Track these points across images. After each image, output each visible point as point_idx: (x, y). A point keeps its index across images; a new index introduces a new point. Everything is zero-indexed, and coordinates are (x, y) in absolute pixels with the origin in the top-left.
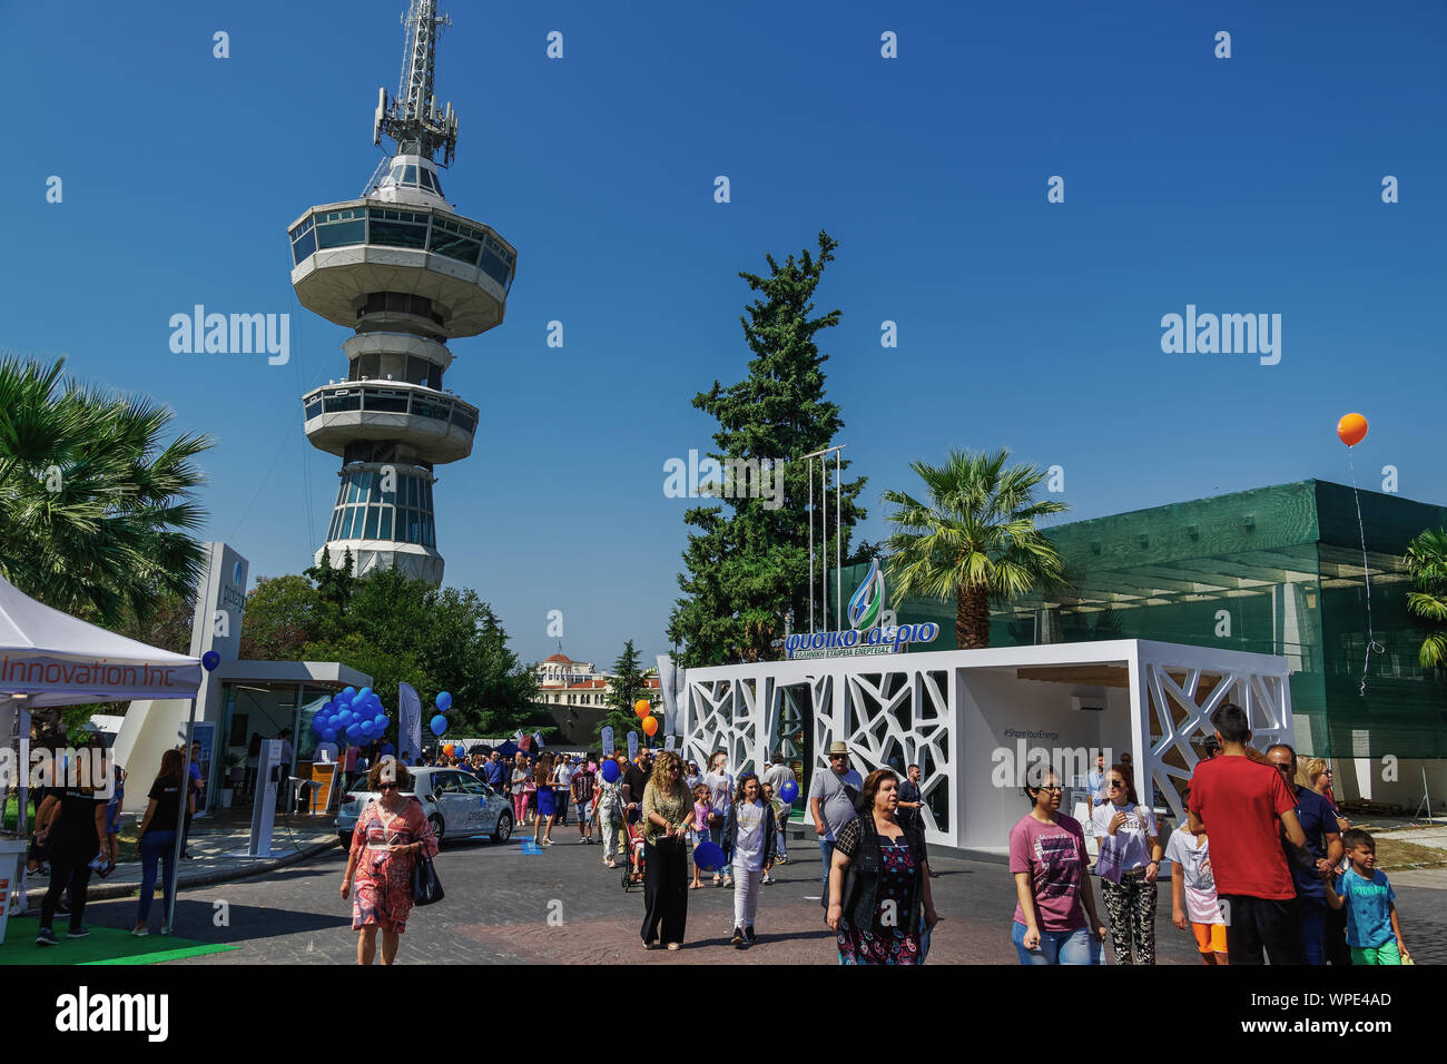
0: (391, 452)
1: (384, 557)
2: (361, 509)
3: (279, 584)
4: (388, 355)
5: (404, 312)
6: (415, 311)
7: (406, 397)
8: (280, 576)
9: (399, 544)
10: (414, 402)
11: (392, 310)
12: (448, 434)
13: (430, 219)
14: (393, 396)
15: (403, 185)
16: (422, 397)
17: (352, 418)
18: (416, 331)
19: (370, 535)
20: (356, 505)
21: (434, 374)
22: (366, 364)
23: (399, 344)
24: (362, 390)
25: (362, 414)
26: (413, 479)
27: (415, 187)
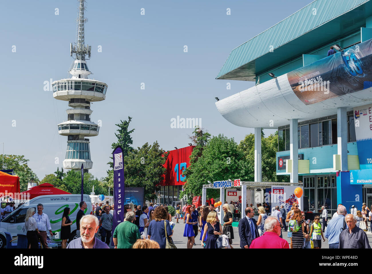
0: (78, 137)
1: (77, 163)
2: (71, 152)
3: (49, 176)
4: (76, 114)
5: (79, 103)
6: (81, 102)
7: (79, 126)
8: (49, 174)
9: (80, 160)
10: (81, 127)
11: (76, 102)
12: (90, 133)
13: (81, 83)
14: (76, 126)
15: (77, 70)
16: (83, 125)
17: (67, 131)
18: (82, 107)
19: (74, 158)
20: (71, 151)
21: (87, 117)
22: (71, 117)
23: (78, 111)
24: (69, 125)
25: (70, 130)
26: (83, 143)
27: (80, 69)
